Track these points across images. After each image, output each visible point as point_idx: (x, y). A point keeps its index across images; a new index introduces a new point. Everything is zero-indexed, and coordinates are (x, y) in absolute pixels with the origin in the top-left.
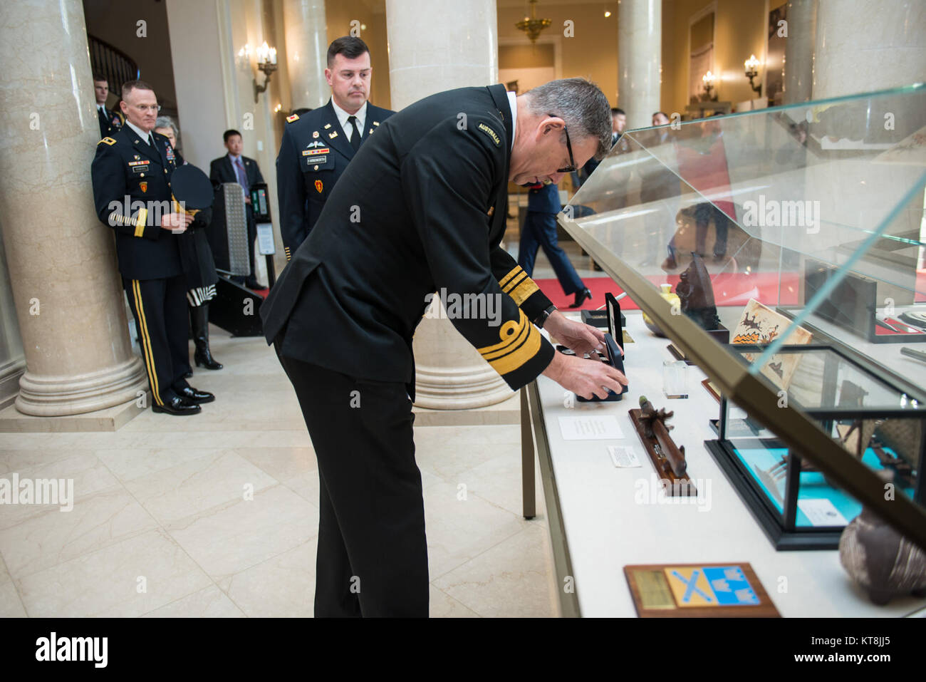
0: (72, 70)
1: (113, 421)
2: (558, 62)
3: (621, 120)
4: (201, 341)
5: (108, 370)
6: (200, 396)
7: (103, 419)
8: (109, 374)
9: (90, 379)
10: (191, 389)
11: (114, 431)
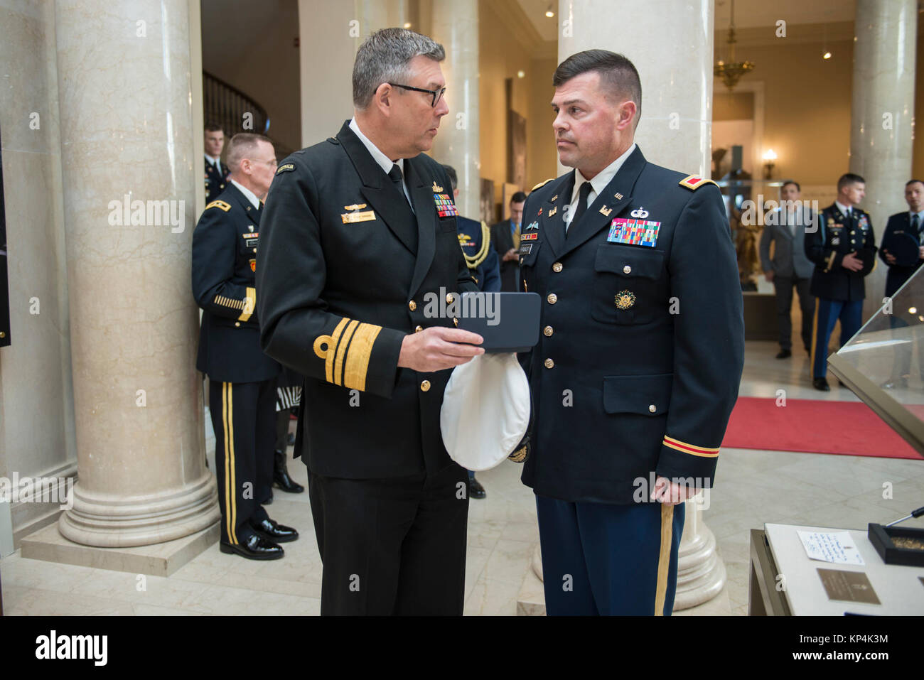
0: (169, 117)
1: (166, 562)
2: (759, 114)
3: (860, 190)
4: (279, 454)
5: (169, 492)
6: (281, 532)
7: (154, 559)
8: (170, 498)
9: (147, 502)
10: (270, 521)
11: (166, 576)
